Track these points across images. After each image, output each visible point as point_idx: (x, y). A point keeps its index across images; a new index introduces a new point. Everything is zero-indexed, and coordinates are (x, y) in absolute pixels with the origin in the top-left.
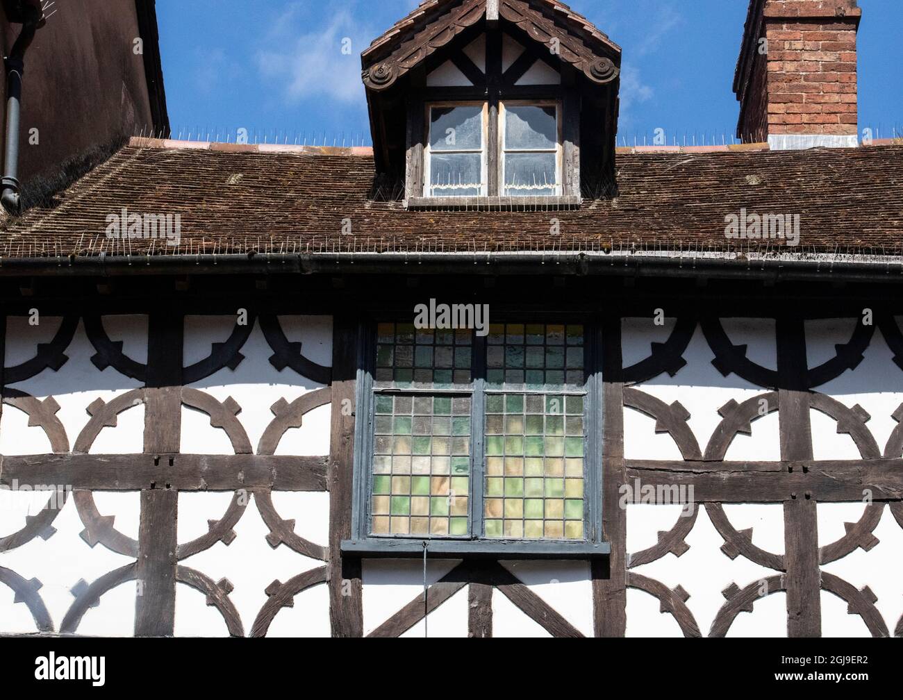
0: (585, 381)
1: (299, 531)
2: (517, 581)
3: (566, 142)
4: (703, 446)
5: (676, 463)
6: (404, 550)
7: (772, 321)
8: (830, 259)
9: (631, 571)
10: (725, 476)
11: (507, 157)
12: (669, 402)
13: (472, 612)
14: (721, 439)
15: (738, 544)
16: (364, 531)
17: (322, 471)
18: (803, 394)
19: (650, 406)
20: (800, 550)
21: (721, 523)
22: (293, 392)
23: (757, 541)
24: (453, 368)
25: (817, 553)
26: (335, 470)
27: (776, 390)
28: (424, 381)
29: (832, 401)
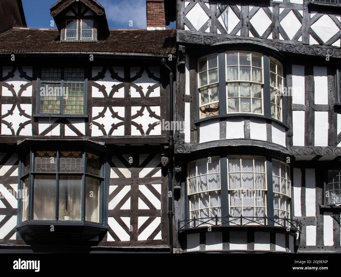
0: (84, 80)
1: (26, 112)
2: (70, 123)
3: (94, 28)
4: (108, 94)
5: (103, 98)
6: (46, 116)
7: (123, 68)
8: (133, 54)
9: (93, 121)
10: (113, 101)
11: (82, 31)
12: (101, 85)
13: (61, 129)
14: (112, 93)
15: (115, 115)
16: (38, 112)
17: (30, 100)
18: (129, 83)
19: (97, 86)
20: (127, 116)
21: (112, 111)
22: (25, 83)
23: (119, 115)
24: (57, 78)
25: (131, 117)
26: (33, 99)
27: (124, 82)
28: (51, 80)
29: (135, 85)
